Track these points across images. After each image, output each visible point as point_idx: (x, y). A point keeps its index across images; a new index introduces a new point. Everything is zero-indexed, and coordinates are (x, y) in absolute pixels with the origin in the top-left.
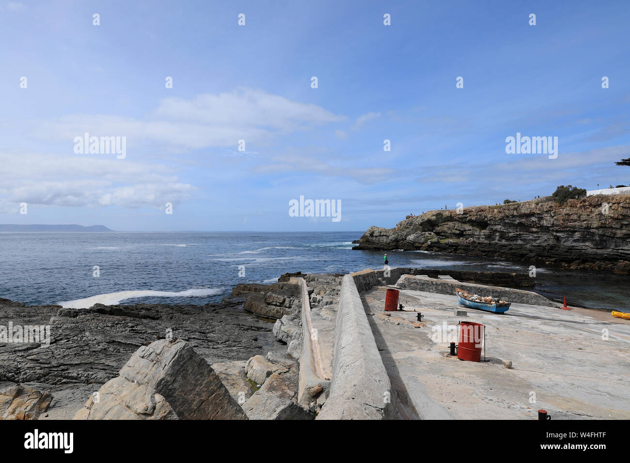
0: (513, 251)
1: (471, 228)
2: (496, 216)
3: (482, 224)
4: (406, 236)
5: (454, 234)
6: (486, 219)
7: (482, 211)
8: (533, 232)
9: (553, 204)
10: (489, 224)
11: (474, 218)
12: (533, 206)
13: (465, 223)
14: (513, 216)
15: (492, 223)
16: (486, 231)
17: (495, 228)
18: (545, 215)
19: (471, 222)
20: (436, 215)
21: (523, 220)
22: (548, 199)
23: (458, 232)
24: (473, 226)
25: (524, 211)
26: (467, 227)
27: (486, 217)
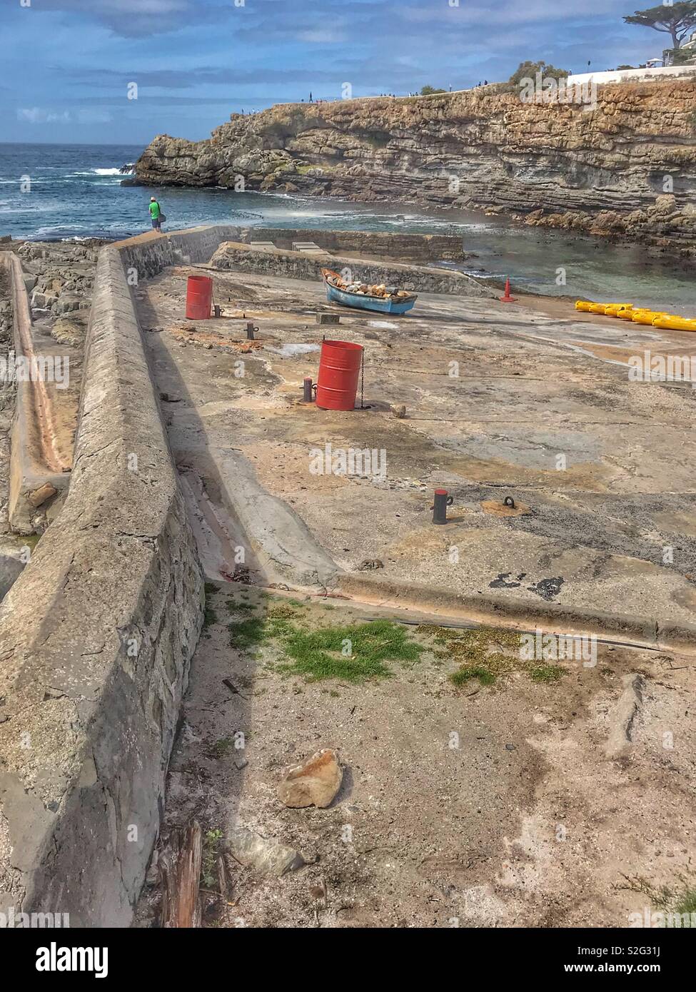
0: (431, 192)
1: (357, 143)
2: (406, 120)
3: (379, 136)
4: (232, 157)
5: (326, 155)
6: (387, 126)
7: (381, 108)
8: (469, 155)
9: (507, 99)
10: (393, 137)
11: (363, 123)
12: (474, 101)
13: (345, 132)
14: (437, 121)
15: (398, 133)
16: (386, 151)
17: (402, 144)
18: (494, 121)
19: (358, 131)
20: (292, 115)
21: (454, 130)
22: (501, 89)
23: (333, 151)
24: (361, 138)
25: (455, 111)
26: (351, 141)
27: (386, 121)
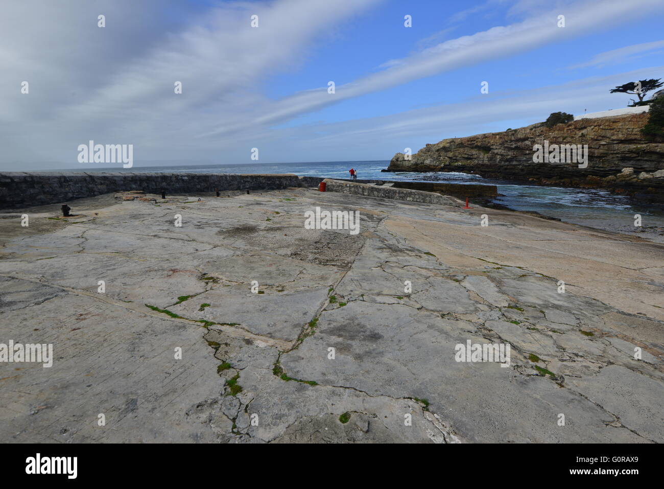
0: (507, 171)
1: (477, 152)
2: (497, 142)
3: (486, 149)
4: (425, 160)
5: (464, 157)
6: (489, 145)
7: (486, 137)
8: (526, 154)
9: (544, 129)
10: (493, 149)
11: (479, 144)
12: (528, 131)
13: (472, 148)
14: (511, 141)
15: (494, 147)
16: (489, 155)
17: (496, 151)
18: (538, 139)
19: (477, 147)
20: (450, 143)
21: (519, 144)
22: (543, 124)
23: (466, 156)
24: (479, 150)
25: (520, 136)
26: (474, 152)
27: (489, 142)
